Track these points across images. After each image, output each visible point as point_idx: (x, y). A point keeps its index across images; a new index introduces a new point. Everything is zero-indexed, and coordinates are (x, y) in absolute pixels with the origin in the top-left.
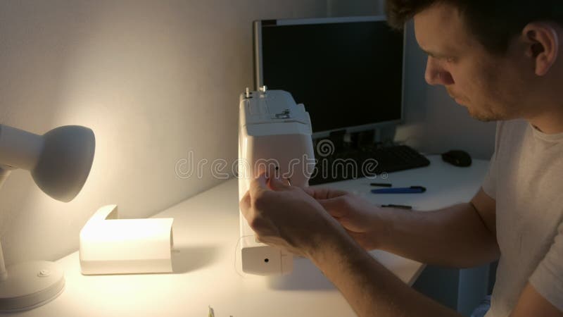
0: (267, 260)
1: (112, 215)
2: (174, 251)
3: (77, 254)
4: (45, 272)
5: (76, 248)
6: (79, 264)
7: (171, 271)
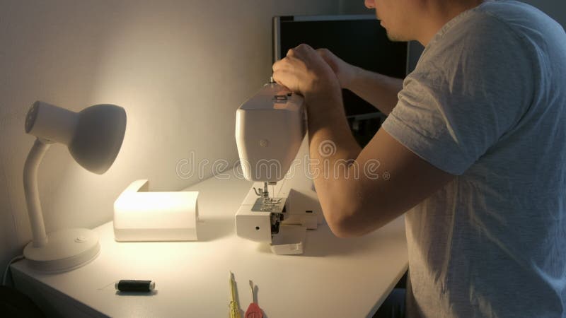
0: (258, 228)
1: (144, 189)
2: (199, 221)
3: (111, 223)
4: (82, 238)
5: (110, 218)
6: (113, 233)
7: (196, 239)
